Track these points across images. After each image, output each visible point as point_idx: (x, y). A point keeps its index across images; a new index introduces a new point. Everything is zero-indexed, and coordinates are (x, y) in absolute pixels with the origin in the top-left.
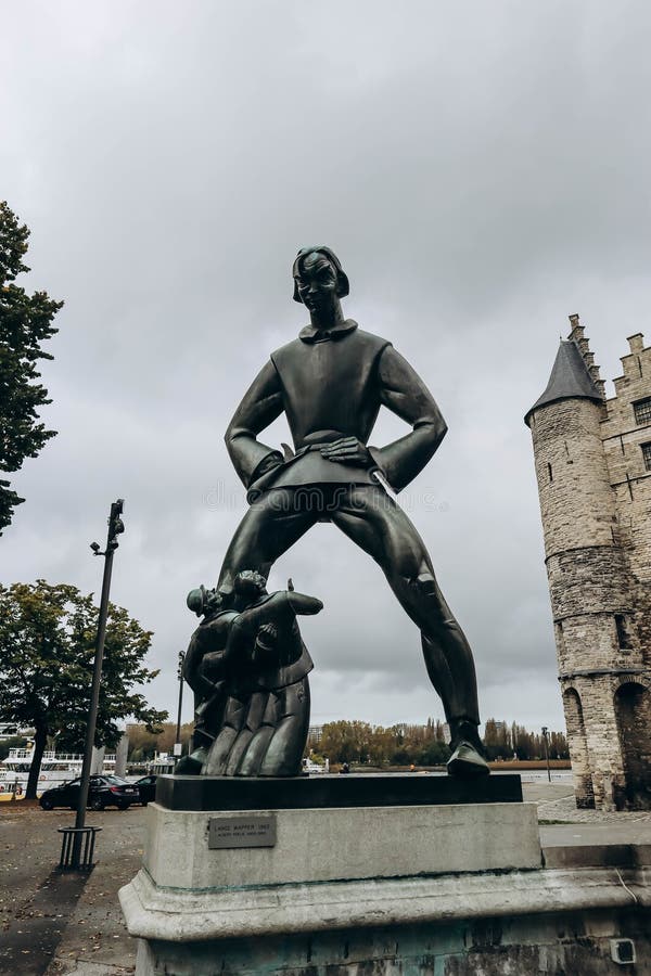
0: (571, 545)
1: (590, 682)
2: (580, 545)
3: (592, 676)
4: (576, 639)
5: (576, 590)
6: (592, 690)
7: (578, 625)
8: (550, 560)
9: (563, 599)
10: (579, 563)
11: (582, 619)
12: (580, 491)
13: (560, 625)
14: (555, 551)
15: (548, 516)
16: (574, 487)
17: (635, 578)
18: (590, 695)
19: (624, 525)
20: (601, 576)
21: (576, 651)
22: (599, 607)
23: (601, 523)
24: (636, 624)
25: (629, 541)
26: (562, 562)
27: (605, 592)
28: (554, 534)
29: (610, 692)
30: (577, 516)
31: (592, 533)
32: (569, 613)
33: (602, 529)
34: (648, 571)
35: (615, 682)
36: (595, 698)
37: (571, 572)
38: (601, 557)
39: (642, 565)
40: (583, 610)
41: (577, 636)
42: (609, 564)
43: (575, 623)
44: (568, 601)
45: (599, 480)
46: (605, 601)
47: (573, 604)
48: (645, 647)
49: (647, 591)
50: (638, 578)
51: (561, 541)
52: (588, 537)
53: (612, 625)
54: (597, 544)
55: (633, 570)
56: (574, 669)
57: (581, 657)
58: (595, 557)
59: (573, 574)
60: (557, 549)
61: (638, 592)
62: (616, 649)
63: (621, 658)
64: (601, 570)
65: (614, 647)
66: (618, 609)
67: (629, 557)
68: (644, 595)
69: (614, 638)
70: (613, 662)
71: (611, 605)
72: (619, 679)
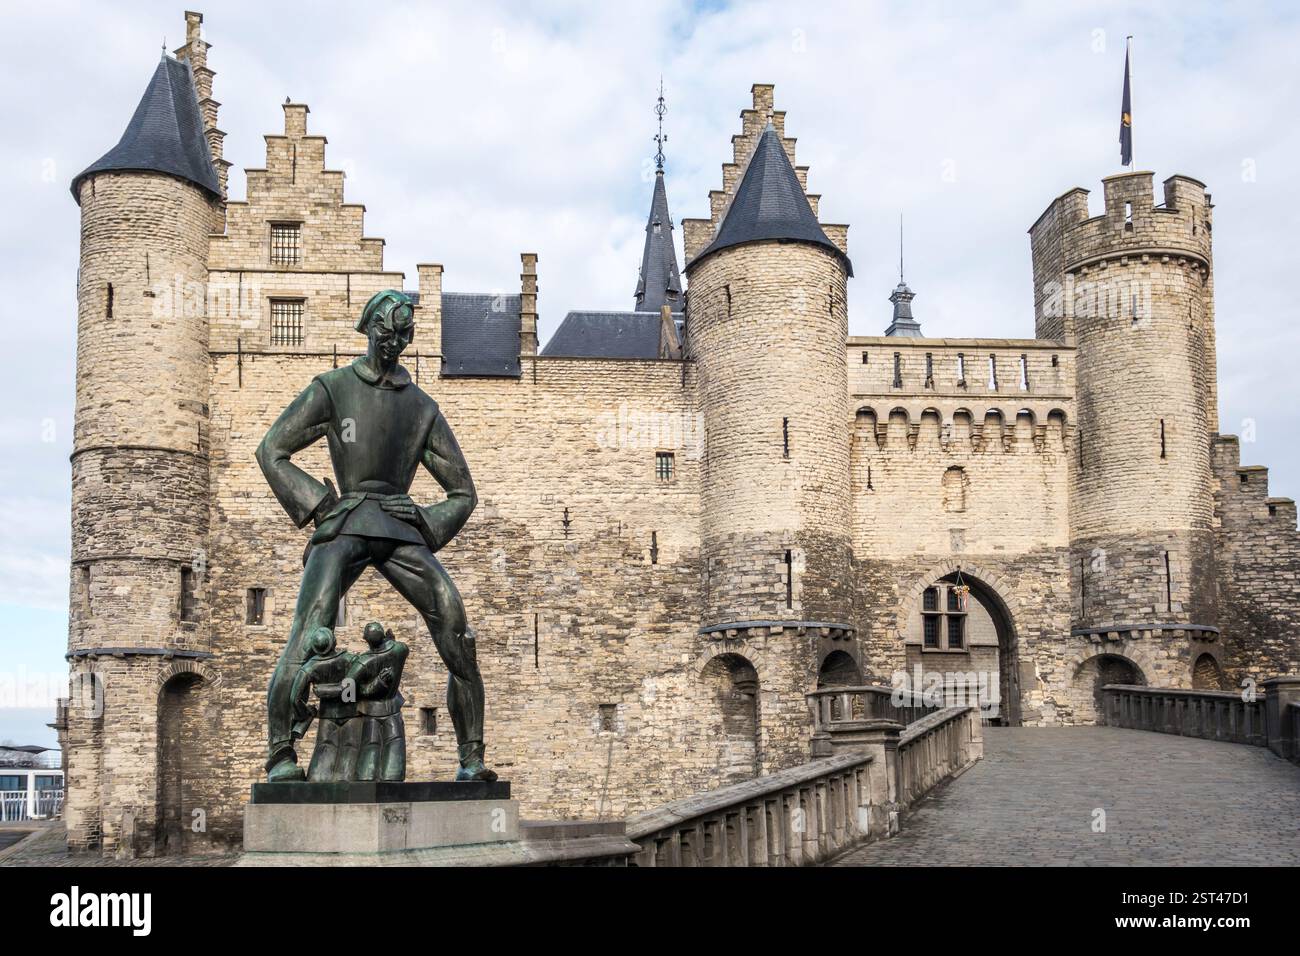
0: (129, 439)
1: (124, 666)
2: (143, 442)
3: (129, 656)
4: (112, 597)
5: (125, 516)
6: (126, 680)
7: (119, 574)
8: (83, 456)
9: (98, 527)
10: (136, 471)
11: (126, 566)
12: (158, 349)
13: (87, 569)
14: (96, 443)
15: (93, 378)
16: (150, 339)
17: (222, 513)
18: (122, 687)
19: (219, 423)
20: (171, 500)
21: (109, 616)
22: (159, 550)
23: (185, 412)
24: (211, 584)
25: (222, 452)
26: (107, 465)
27: (172, 528)
28: (100, 413)
29: (155, 685)
30: (147, 392)
31: (167, 427)
32: (106, 553)
33: (185, 424)
34: (244, 505)
35: (165, 670)
36: (129, 692)
37: (121, 485)
38: (175, 469)
39: (236, 495)
40: (132, 551)
41: (115, 592)
42: (186, 483)
43: (115, 570)
44: (108, 532)
45: (192, 339)
46: (171, 542)
47: (116, 538)
48: (217, 621)
49: (236, 536)
50: (226, 513)
51: (110, 429)
52: (160, 432)
53: (175, 581)
54: (172, 447)
55: (221, 500)
56: (101, 645)
57: (117, 626)
58: (167, 469)
59: (124, 489)
60: (101, 440)
61: (222, 535)
62: (175, 619)
63: (181, 634)
64: (172, 491)
65: (172, 616)
66: (188, 558)
67: (218, 477)
68: (231, 541)
69: (175, 603)
70: (168, 639)
71: (179, 550)
72: (173, 666)
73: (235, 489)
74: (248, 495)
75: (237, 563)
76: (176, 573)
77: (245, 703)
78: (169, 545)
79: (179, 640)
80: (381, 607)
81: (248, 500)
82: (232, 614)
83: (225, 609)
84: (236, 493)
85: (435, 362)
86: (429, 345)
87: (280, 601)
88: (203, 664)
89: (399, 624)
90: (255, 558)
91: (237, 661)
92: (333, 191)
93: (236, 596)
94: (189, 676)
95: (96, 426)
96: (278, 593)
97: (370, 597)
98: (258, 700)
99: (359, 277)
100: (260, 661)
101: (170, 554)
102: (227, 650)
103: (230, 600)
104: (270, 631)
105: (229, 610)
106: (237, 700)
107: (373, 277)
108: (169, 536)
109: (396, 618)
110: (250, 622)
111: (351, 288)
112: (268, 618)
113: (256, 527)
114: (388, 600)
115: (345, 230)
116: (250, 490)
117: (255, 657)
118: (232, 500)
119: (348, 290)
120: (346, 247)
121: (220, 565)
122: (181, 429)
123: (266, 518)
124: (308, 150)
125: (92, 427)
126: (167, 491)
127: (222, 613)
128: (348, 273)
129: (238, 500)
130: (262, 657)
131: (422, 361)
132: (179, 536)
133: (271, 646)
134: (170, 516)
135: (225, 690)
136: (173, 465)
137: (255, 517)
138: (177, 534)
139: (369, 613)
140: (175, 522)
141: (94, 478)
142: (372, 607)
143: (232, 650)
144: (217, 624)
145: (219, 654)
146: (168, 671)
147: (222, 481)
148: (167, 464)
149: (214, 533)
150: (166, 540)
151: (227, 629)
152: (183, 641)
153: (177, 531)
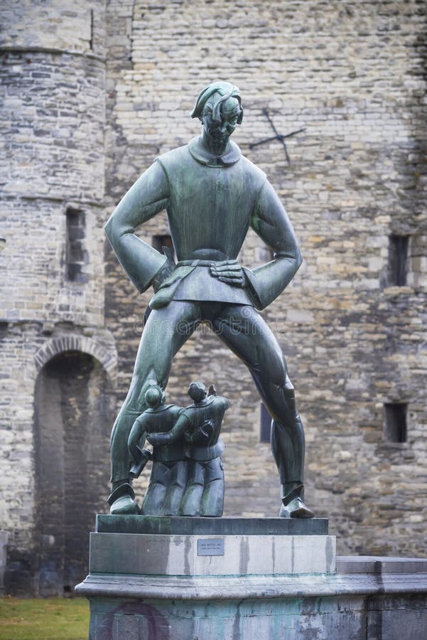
2: (20, 43)
17: (122, 134)
19: (119, 10)
20: (53, 118)
22: (40, 187)
25: (121, 49)
27: (55, 156)
29: (31, 368)
31: (50, 19)
33: (74, 14)
34: (149, 121)
35: (43, 347)
38: (59, 76)
40: (5, 188)
42: (73, 95)
46: (54, 175)
48: (113, 280)
50: (125, 132)
52: (42, 27)
53: (57, 227)
54: (57, 47)
55: (120, 115)
58: (49, 76)
61: (120, 163)
62: (58, 280)
63: (63, 299)
64: (55, 107)
65: (54, 274)
66: (75, 196)
67: (116, 84)
68: (131, 170)
69: (57, 257)
70: (48, 306)
71: (64, 186)
72: (54, 342)
73: (137, 100)
74: (153, 107)
76: (59, 217)
78: (51, 179)
79: (61, 308)
80: (332, 260)
81: (156, 113)
88: (94, 340)
89: (356, 284)
94: (76, 355)
97: (318, 246)
101: (52, 192)
102: (123, 320)
108: (52, 167)
109: (351, 277)
114: (342, 251)
116: (157, 99)
118: (134, 114)
122: (68, 21)
126: (49, 106)
129: (141, 114)
132: (65, 167)
134: (52, 140)
135: (122, 374)
136: (57, 71)
137: (163, 137)
138: (61, 164)
139: (314, 268)
140: (59, 148)
142: (320, 260)
143: (131, 320)
144: (111, 284)
145: (115, 325)
146: (48, 350)
147: (121, 89)
148: (50, 70)
149: (110, 160)
150: (47, 173)
151: (126, 292)
152: (68, 308)
153: (62, 160)
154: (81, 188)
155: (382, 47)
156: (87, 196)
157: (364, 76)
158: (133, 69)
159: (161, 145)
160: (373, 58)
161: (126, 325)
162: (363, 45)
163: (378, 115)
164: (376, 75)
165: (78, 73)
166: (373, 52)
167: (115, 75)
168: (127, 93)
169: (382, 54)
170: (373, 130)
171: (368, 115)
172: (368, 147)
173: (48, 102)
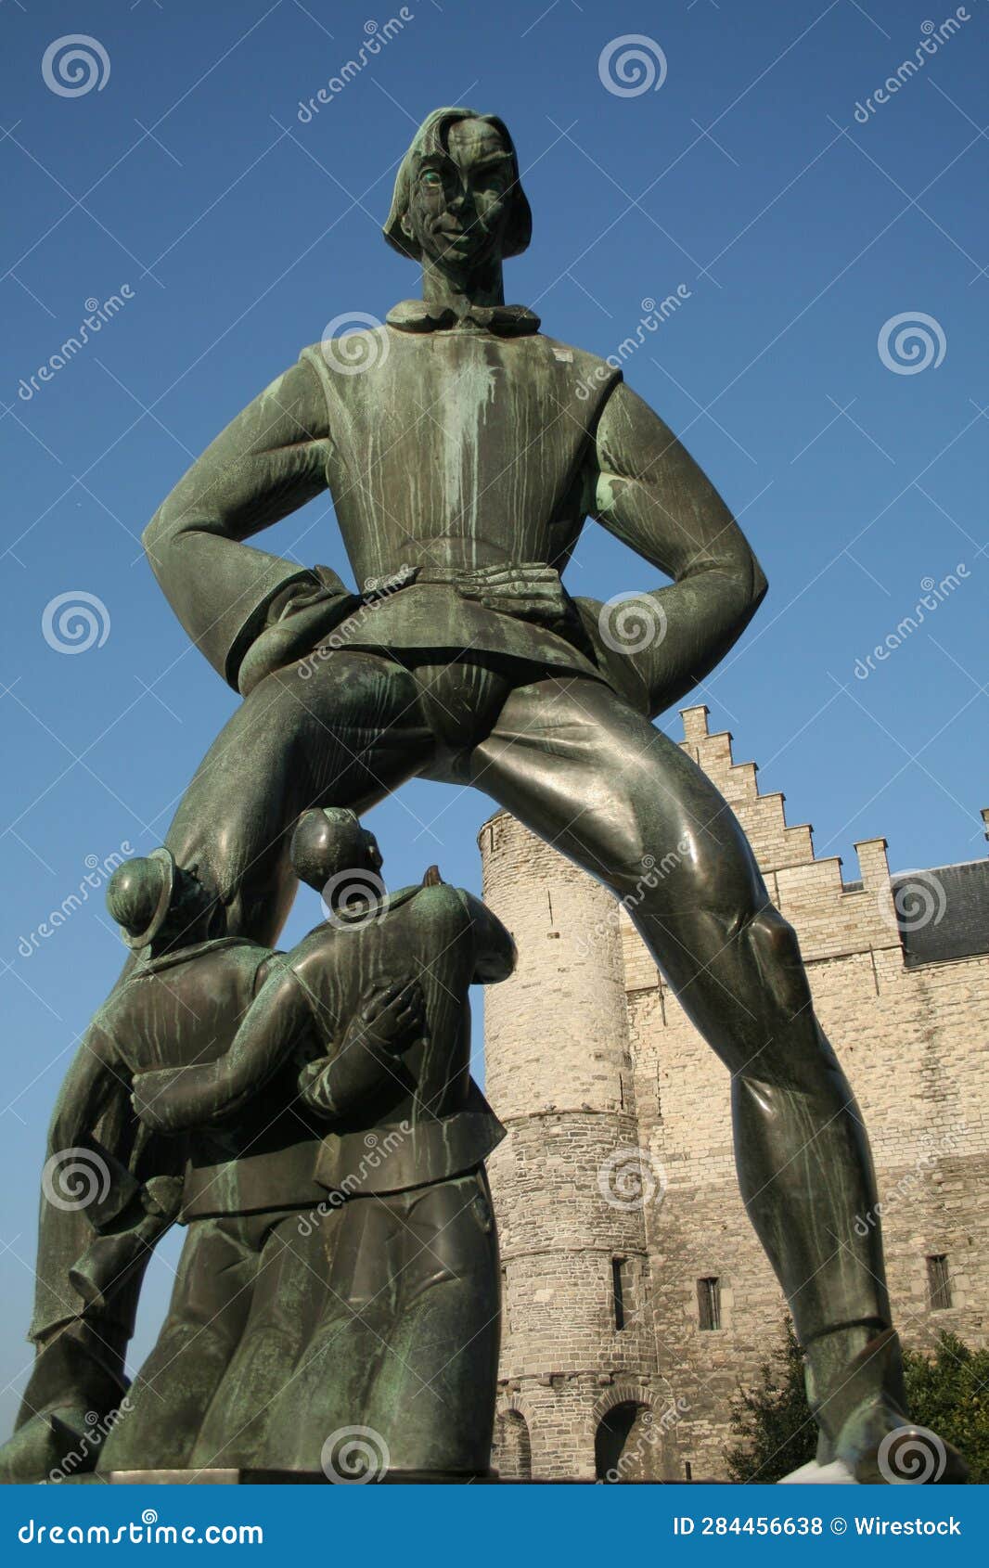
0: (541, 1105)
1: (551, 1396)
2: (557, 1106)
3: (555, 1380)
4: (532, 1305)
6: (556, 1417)
7: (538, 1274)
10: (551, 1142)
11: (548, 1263)
12: (567, 995)
15: (500, 1041)
16: (557, 986)
18: (550, 1426)
19: (644, 1072)
20: (593, 1173)
21: (531, 1330)
22: (584, 1238)
23: (601, 1064)
24: (651, 1277)
25: (650, 1106)
26: (519, 1139)
27: (597, 1208)
28: (509, 1079)
29: (590, 1422)
30: (559, 1045)
31: (583, 1084)
32: (524, 1249)
33: (604, 1078)
34: (682, 1170)
35: (601, 1399)
36: (560, 1432)
37: (535, 1161)
38: (595, 1134)
39: (672, 1158)
40: (552, 1242)
41: (536, 1298)
42: (610, 1150)
43: (534, 1269)
44: (523, 1221)
45: (604, 977)
46: (597, 1226)
47: (534, 1228)
48: (662, 1327)
49: (676, 1211)
51: (520, 1096)
52: (576, 1091)
53: (604, 1277)
54: (591, 1107)
56: (523, 1369)
57: (539, 1344)
58: (585, 1134)
59: (540, 1166)
60: (512, 1110)
61: (659, 1212)
62: (610, 1328)
63: (618, 1348)
64: (594, 1161)
65: (605, 1324)
66: (620, 1246)
67: (649, 1139)
68: (671, 1218)
69: (607, 1306)
70: (602, 1356)
71: (608, 1236)
72: (611, 1393)
73: (670, 1152)
74: (687, 1157)
75: (682, 1246)
76: (605, 1267)
77: (708, 1442)
78: (595, 1231)
79: (615, 1358)
81: (688, 1163)
82: (680, 1317)
83: (671, 1310)
84: (673, 1155)
85: (894, 954)
86: (884, 935)
87: (741, 1292)
88: (650, 1389)
90: (701, 1237)
91: (695, 1381)
92: (745, 786)
93: (683, 1291)
94: (633, 1406)
95: (504, 1095)
96: (737, 1282)
98: (725, 1436)
99: (787, 872)
100: (722, 1379)
101: (597, 1242)
102: (678, 1367)
103: (676, 1297)
104: (730, 1335)
105: (677, 1311)
106: (698, 1437)
107: (804, 868)
108: (596, 1218)
110: (704, 1326)
111: (779, 888)
112: (726, 1317)
113: (699, 1197)
115: (764, 824)
116: (687, 1150)
117: (714, 1375)
118: (669, 1165)
119: (777, 890)
120: (767, 843)
121: (661, 1252)
122: (599, 1085)
123: (710, 1184)
124: (713, 750)
125: (501, 1096)
126: (589, 1162)
127: (668, 1315)
128: (774, 871)
129: (674, 1164)
130: (725, 1373)
131: (879, 955)
132: (608, 1217)
133: (734, 1356)
134: (594, 1193)
135: (681, 1424)
136: (593, 1129)
137: (697, 1183)
138: (605, 1217)
141: (505, 1158)
143: (685, 1366)
144: (663, 1331)
145: (670, 1373)
146: (605, 1401)
147: (654, 1143)
148: (586, 1129)
149: (650, 1211)
150: (591, 1224)
151: (677, 1338)
152: (621, 1357)
153: (605, 1211)
154: (625, 1237)
155: (888, 1076)
156: (631, 1246)
157: (878, 1104)
158: (662, 1124)
159: (696, 1190)
160: (883, 1087)
161: (680, 1372)
162: (872, 1077)
163: (896, 1140)
164: (889, 1103)
165: (613, 1129)
166: (882, 1081)
167: (647, 1132)
168: (659, 1146)
169: (891, 1082)
170: (894, 1155)
171: (887, 1142)
172: (891, 1171)
173: (588, 1157)
